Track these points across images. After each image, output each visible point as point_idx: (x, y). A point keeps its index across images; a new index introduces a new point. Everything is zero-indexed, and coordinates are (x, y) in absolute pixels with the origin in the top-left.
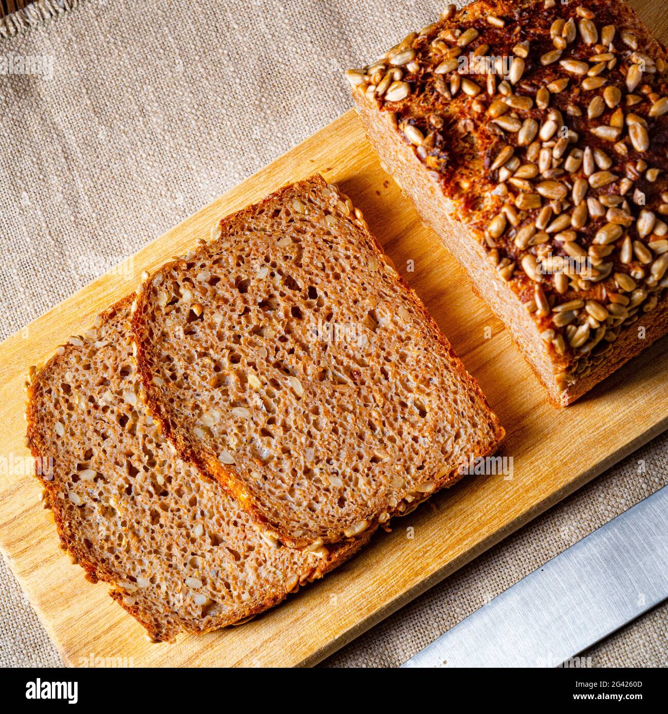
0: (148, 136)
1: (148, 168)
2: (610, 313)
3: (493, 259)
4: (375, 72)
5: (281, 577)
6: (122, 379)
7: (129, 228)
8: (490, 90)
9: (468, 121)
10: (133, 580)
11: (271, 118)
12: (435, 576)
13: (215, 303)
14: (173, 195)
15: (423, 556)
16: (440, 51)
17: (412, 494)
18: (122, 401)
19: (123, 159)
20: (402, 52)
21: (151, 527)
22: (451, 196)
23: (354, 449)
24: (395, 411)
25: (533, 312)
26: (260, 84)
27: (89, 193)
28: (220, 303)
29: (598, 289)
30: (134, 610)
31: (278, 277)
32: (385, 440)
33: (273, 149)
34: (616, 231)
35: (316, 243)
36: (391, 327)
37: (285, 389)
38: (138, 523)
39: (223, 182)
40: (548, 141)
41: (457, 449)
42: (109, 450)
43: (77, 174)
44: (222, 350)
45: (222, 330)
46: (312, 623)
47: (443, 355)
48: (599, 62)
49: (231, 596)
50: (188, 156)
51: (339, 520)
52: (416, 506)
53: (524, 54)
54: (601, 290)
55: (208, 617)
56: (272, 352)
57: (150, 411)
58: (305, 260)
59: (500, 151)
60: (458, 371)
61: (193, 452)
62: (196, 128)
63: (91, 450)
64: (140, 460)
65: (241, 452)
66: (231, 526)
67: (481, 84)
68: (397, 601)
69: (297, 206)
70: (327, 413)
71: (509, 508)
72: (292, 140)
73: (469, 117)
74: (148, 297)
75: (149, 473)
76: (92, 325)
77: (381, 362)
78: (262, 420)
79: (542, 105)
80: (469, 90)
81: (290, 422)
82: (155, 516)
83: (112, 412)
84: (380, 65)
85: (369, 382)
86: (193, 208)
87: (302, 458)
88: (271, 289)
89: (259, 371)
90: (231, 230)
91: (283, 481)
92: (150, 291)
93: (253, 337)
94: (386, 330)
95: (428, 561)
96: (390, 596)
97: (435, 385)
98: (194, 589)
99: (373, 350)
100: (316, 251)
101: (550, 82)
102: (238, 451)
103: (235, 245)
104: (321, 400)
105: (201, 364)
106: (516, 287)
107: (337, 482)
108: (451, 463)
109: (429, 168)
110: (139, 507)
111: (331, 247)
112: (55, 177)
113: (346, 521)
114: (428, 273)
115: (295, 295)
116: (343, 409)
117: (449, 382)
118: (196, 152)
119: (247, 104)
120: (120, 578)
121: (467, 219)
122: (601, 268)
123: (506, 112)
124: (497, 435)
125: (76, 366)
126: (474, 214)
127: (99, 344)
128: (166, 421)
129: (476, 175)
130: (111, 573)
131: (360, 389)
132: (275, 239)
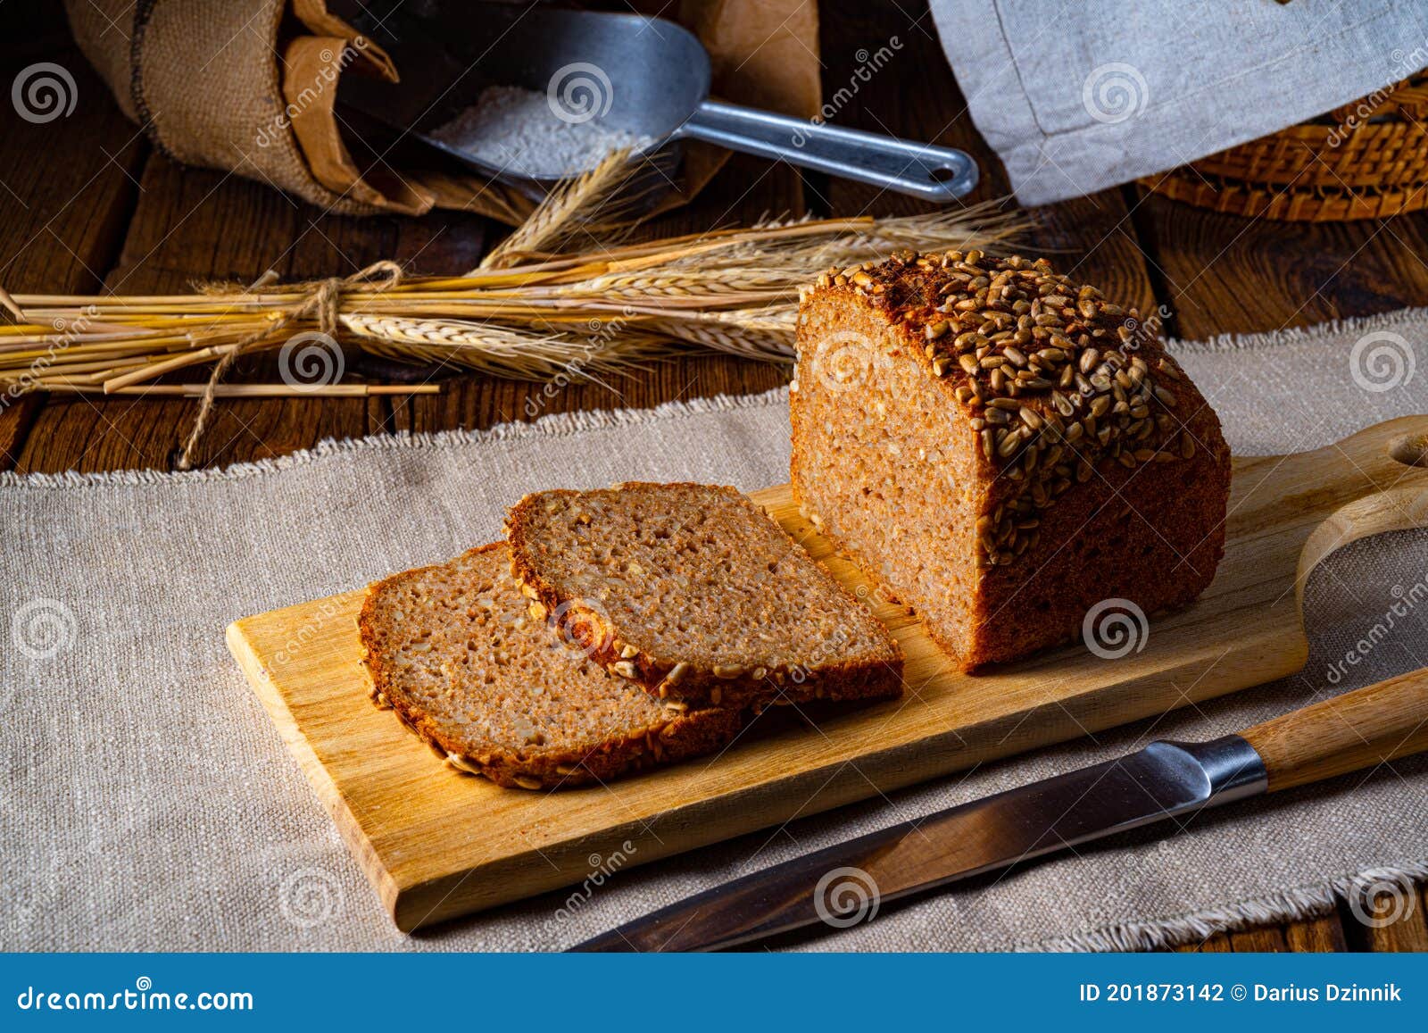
13: (605, 520)
31: (677, 524)
32: (772, 630)
38: (469, 682)
44: (605, 546)
45: (609, 535)
51: (709, 658)
74: (535, 501)
75: (493, 650)
83: (463, 610)
87: (677, 618)
90: (633, 490)
92: (538, 499)
98: (522, 727)
103: (635, 497)
108: (843, 656)
110: (474, 672)
113: (716, 660)
115: (692, 537)
125: (432, 579)
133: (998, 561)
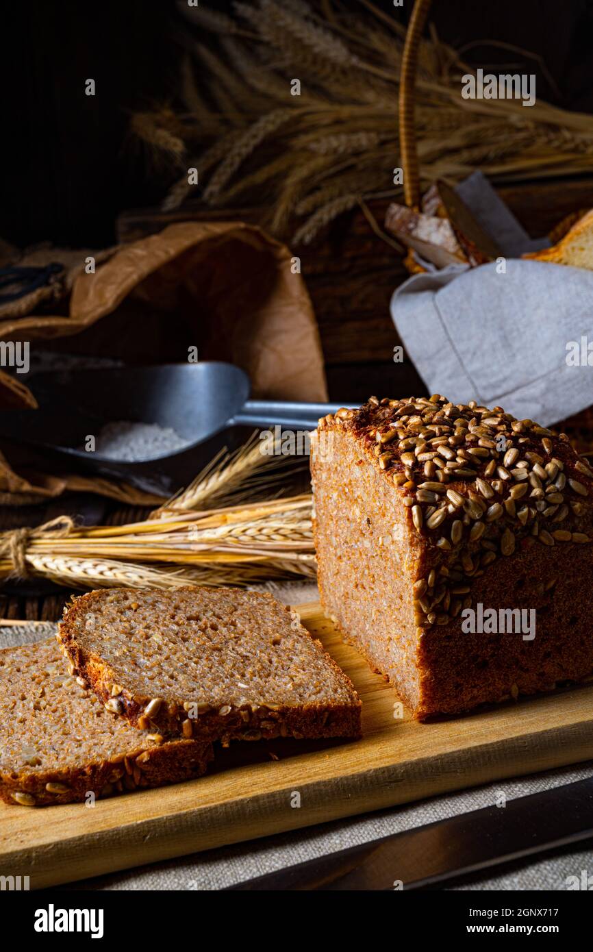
133: (435, 621)
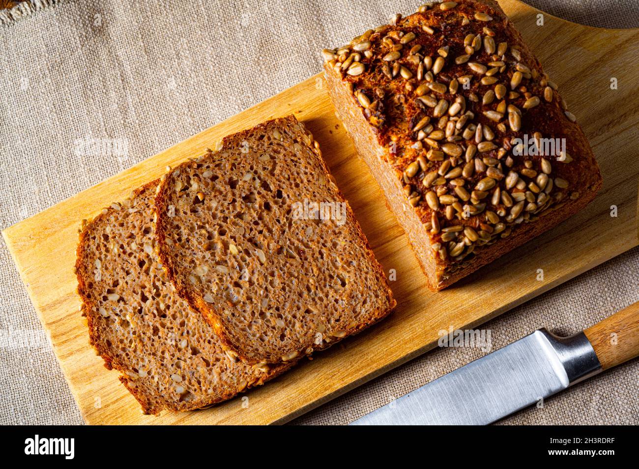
0: (180, 72)
1: (178, 94)
2: (480, 236)
3: (407, 192)
4: (342, 53)
5: (236, 381)
6: (144, 236)
7: (160, 133)
8: (419, 77)
9: (402, 96)
10: (136, 371)
11: (265, 71)
12: (338, 391)
13: (213, 194)
14: (192, 115)
15: (331, 378)
16: (388, 45)
17: (330, 337)
18: (142, 250)
19: (161, 86)
20: (362, 42)
21: (152, 337)
22: (384, 145)
23: (295, 302)
24: (325, 280)
25: (429, 230)
26: (260, 47)
27: (135, 106)
28: (217, 194)
29: (474, 220)
30: (134, 391)
31: (258, 181)
32: (317, 299)
33: (263, 92)
34: (491, 183)
35: (286, 161)
36: (329, 223)
37: (253, 257)
38: (144, 333)
39: (227, 110)
40: (453, 116)
41: (363, 310)
42: (129, 282)
43: (129, 92)
44: (214, 225)
45: (216, 212)
46: (252, 414)
47: (362, 247)
48: (494, 67)
49: (201, 390)
50: (205, 90)
51: (279, 349)
52: (331, 345)
53: (445, 55)
54: (476, 221)
55: (184, 402)
56: (248, 231)
57: (161, 261)
58: (277, 172)
59: (421, 119)
60: (371, 259)
61: (187, 292)
62: (213, 71)
63: (118, 280)
64: (150, 292)
65: (219, 295)
66: (206, 342)
67: (413, 71)
68: (310, 405)
69: (276, 135)
70: (280, 276)
71: (392, 353)
72: (277, 88)
73: (402, 93)
74: (169, 184)
75: (155, 301)
76: (128, 196)
77: (320, 246)
78: (235, 276)
79: (453, 91)
80: (405, 75)
81: (254, 279)
82: (156, 331)
83: (135, 257)
84: (346, 49)
85: (310, 258)
86: (204, 125)
87: (259, 304)
88: (252, 188)
89: (238, 243)
90: (230, 146)
91: (245, 319)
92: (170, 180)
93: (236, 219)
94: (326, 225)
95: (334, 382)
96: (306, 402)
97: (354, 266)
98: (177, 382)
99: (316, 238)
100: (286, 166)
101: (460, 77)
102: (217, 295)
103: (231, 155)
104: (277, 267)
105: (199, 233)
106: (420, 212)
107: (281, 323)
108: (358, 320)
109: (371, 124)
110: (146, 323)
111: (295, 165)
112: (114, 92)
113: (284, 350)
114: (358, 190)
115: (267, 195)
116: (291, 275)
117: (363, 266)
118: (211, 88)
119: (249, 60)
120: (128, 369)
121: (392, 162)
122: (478, 206)
123: (428, 93)
124: (391, 305)
125: (114, 223)
126: (397, 159)
127: (131, 211)
128: (171, 269)
129: (402, 133)
130: (122, 364)
131: (303, 263)
132: (259, 155)
